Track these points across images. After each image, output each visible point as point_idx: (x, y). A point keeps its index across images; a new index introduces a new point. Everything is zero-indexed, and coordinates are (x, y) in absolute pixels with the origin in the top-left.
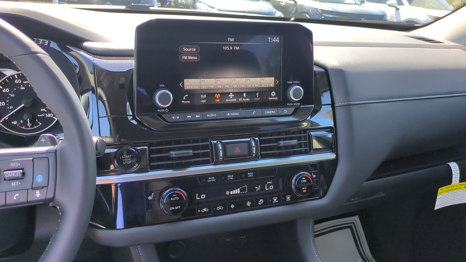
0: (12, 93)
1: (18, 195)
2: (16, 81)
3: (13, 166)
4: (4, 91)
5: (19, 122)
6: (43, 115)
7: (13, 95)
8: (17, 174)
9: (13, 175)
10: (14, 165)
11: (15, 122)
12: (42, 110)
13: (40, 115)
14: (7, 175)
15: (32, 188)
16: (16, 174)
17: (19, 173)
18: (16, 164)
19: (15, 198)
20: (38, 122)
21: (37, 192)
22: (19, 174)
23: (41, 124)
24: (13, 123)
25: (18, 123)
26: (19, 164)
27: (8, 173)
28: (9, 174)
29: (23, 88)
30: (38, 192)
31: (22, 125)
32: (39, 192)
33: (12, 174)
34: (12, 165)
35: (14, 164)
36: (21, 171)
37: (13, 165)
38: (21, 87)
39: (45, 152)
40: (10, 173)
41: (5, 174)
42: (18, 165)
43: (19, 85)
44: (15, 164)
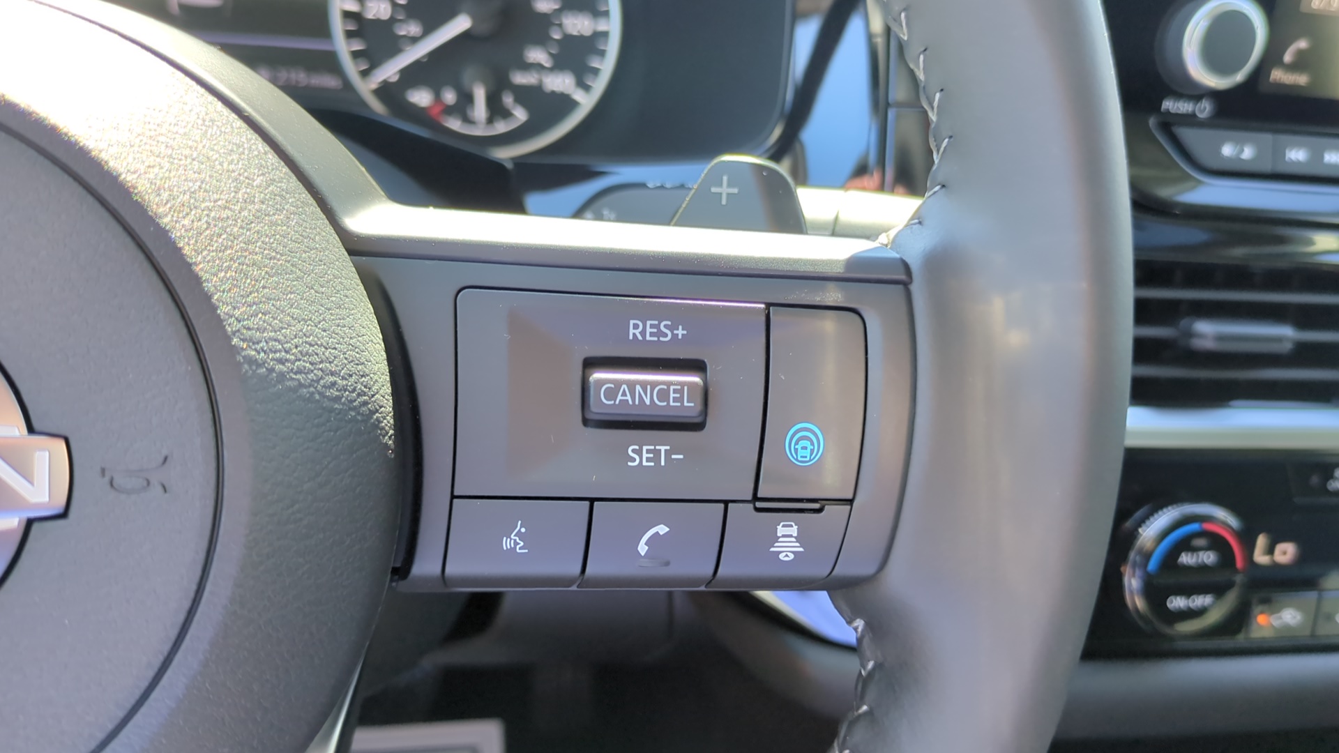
1: (662, 529)
3: (640, 338)
8: (672, 395)
9: (648, 402)
10: (649, 330)
14: (611, 394)
15: (755, 498)
16: (664, 395)
17: (681, 391)
18: (662, 328)
19: (643, 549)
21: (781, 530)
22: (680, 400)
26: (680, 332)
27: (618, 384)
28: (624, 386)
30: (787, 531)
32: (794, 531)
33: (638, 388)
34: (637, 332)
35: (649, 323)
36: (696, 379)
37: (643, 333)
39: (838, 270)
40: (632, 385)
41: (601, 383)
42: (675, 336)
44: (658, 326)
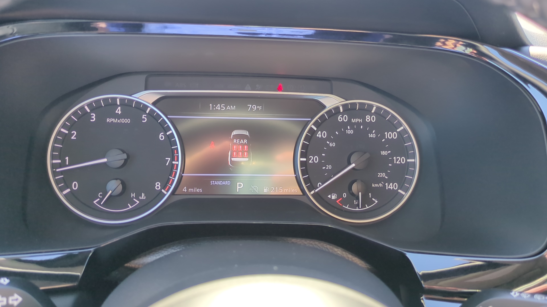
0: (332, 141)
2: (340, 118)
4: (319, 135)
5: (340, 196)
6: (381, 185)
7: (332, 145)
11: (333, 195)
12: (381, 175)
13: (376, 185)
20: (372, 198)
23: (376, 202)
24: (329, 196)
25: (338, 198)
29: (350, 132)
31: (345, 202)
38: (348, 129)
43: (344, 125)
